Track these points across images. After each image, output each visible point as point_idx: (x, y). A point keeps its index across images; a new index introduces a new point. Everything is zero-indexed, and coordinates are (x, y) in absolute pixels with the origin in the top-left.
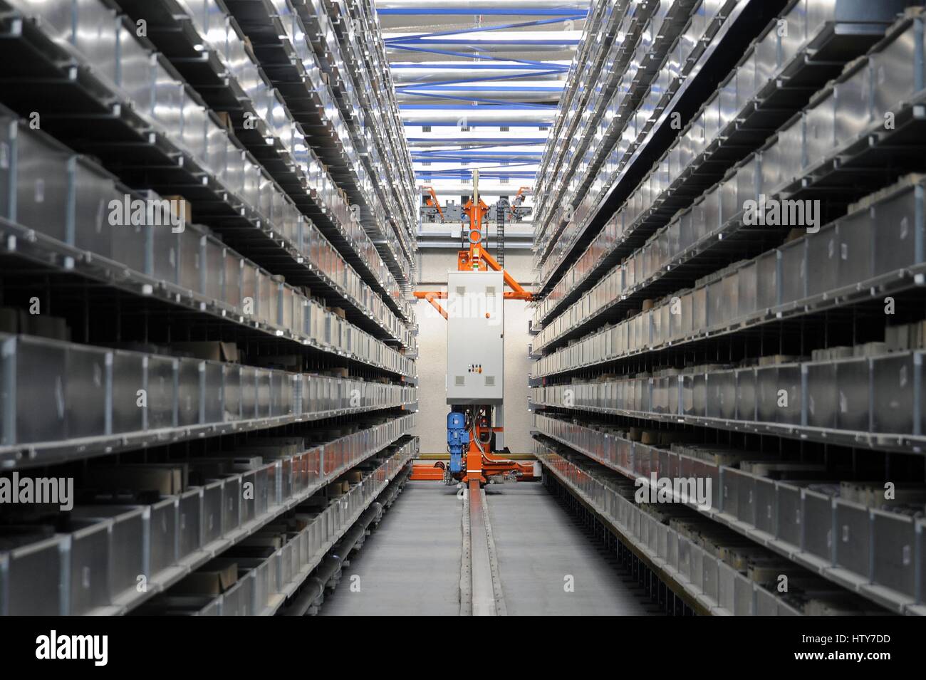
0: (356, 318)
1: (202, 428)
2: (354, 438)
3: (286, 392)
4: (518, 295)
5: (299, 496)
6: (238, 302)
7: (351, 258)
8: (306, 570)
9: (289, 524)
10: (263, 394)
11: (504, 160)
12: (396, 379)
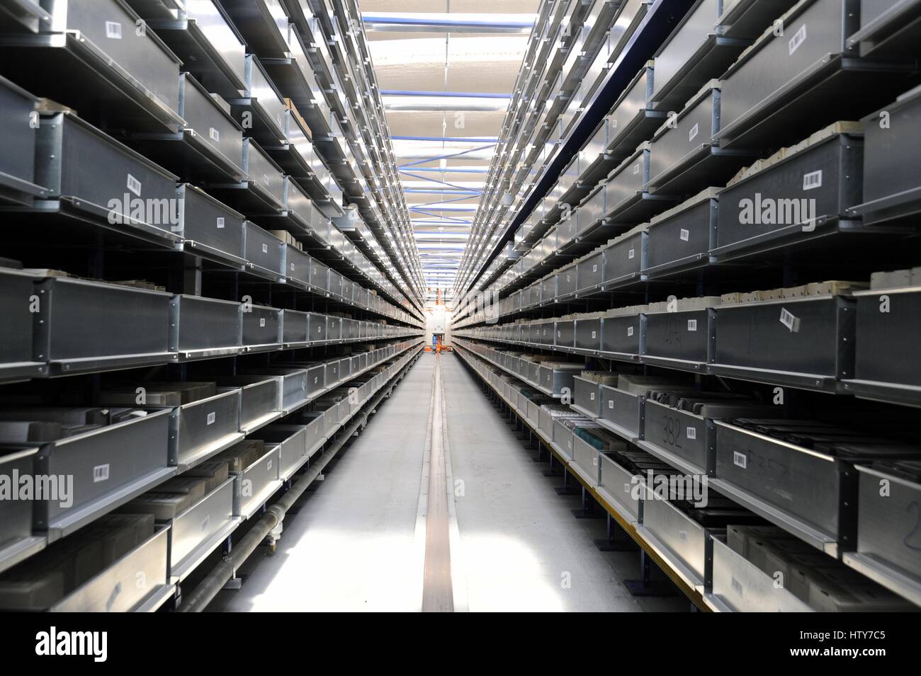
0: (412, 315)
1: (378, 337)
2: (411, 341)
3: (396, 331)
4: (448, 311)
5: (399, 353)
6: (386, 311)
7: (411, 302)
8: (400, 369)
9: (396, 358)
10: (391, 331)
11: (446, 281)
12: (421, 328)
